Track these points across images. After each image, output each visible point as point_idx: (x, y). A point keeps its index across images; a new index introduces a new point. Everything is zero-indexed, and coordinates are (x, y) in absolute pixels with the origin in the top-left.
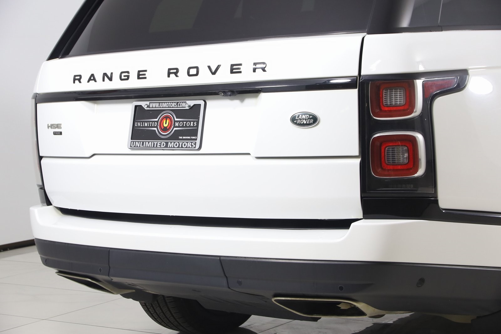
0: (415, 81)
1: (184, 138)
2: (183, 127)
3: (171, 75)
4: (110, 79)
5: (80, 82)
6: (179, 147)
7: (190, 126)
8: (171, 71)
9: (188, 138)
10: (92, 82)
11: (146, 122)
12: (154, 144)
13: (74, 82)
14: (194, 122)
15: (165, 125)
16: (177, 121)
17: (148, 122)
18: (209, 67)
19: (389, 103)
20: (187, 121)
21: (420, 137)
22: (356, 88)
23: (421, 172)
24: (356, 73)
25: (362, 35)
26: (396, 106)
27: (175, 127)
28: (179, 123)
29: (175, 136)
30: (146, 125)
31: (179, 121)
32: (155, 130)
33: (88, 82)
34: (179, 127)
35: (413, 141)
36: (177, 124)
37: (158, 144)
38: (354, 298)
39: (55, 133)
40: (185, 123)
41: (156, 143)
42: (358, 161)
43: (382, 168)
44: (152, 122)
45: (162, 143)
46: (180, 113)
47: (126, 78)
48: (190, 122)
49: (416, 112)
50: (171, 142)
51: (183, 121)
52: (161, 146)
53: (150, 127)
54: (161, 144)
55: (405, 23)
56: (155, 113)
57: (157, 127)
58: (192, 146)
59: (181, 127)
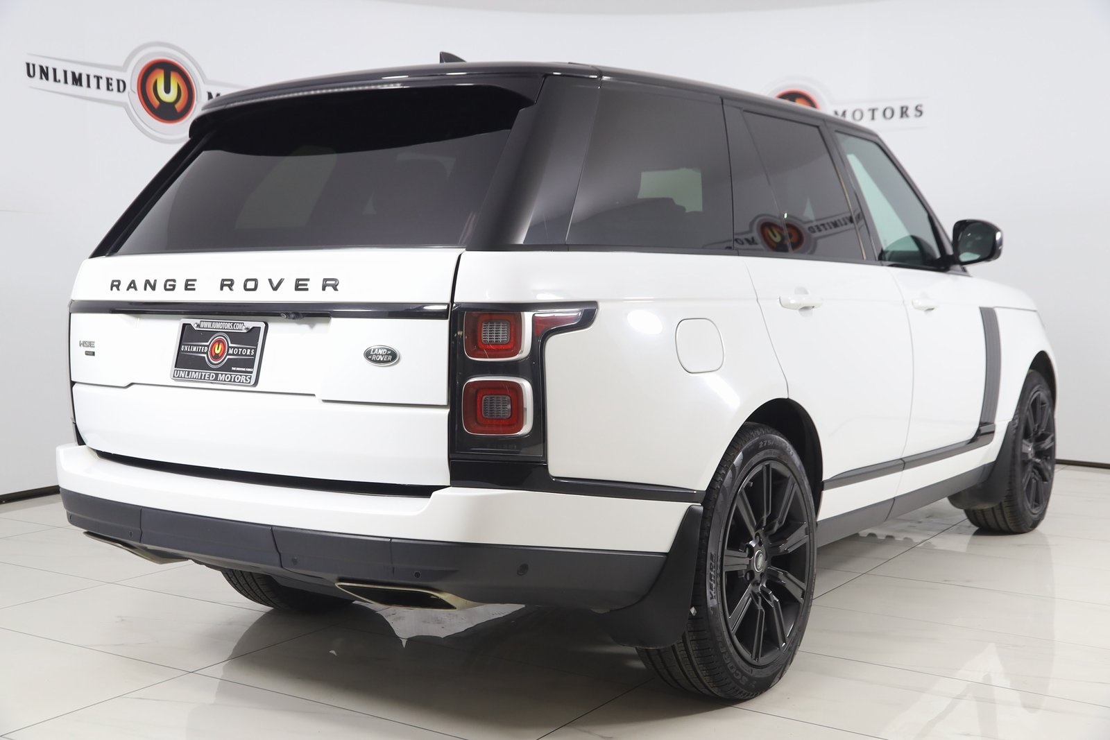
0: (522, 313)
1: (238, 369)
2: (237, 355)
3: (224, 288)
4: (153, 288)
5: (118, 289)
6: (230, 381)
7: (246, 355)
8: (225, 283)
9: (244, 369)
10: (132, 290)
11: (195, 345)
12: (202, 375)
13: (112, 289)
14: (251, 349)
15: (217, 352)
16: (231, 347)
17: (197, 346)
18: (270, 280)
19: (488, 340)
20: (243, 348)
21: (526, 386)
22: (447, 318)
23: (526, 429)
24: (448, 300)
25: (458, 251)
26: (497, 343)
27: (228, 354)
28: (234, 350)
29: (227, 367)
30: (194, 350)
31: (234, 348)
32: (204, 357)
33: (128, 289)
34: (233, 354)
35: (517, 389)
36: (231, 351)
37: (207, 376)
38: (436, 587)
39: (87, 353)
40: (240, 350)
41: (203, 374)
42: (446, 412)
43: (477, 422)
44: (202, 346)
45: (212, 374)
46: (235, 337)
47: (172, 287)
48: (247, 349)
49: (522, 352)
50: (222, 374)
51: (238, 348)
52: (209, 378)
53: (198, 352)
54: (210, 375)
55: (521, 240)
56: (206, 335)
57: (206, 353)
58: (246, 380)
59: (235, 355)
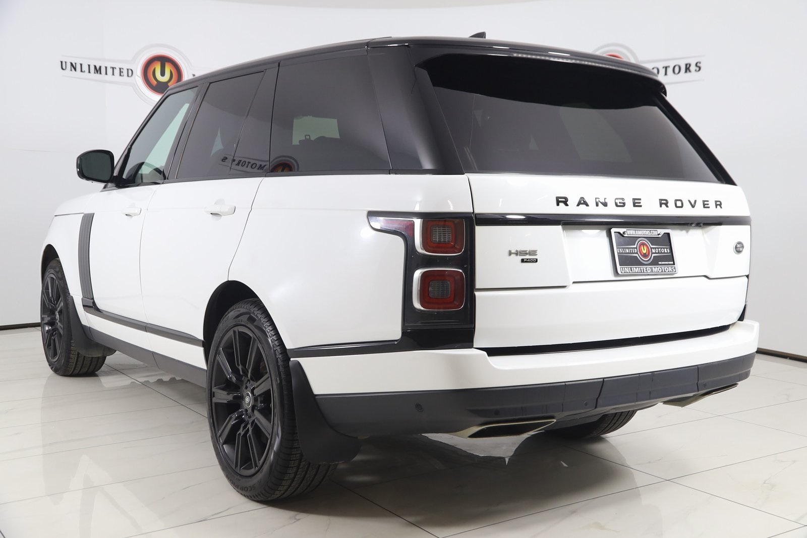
1: (663, 263)
2: (659, 253)
3: (663, 205)
4: (605, 204)
6: (662, 272)
7: (664, 253)
8: (662, 202)
9: (667, 263)
10: (582, 206)
11: (627, 248)
12: (641, 269)
14: (667, 248)
15: (645, 252)
16: (653, 248)
17: (629, 248)
18: (689, 201)
20: (661, 248)
27: (652, 253)
28: (656, 251)
29: (655, 262)
30: (627, 251)
31: (655, 248)
32: (636, 256)
33: (578, 205)
34: (656, 253)
36: (654, 251)
37: (645, 270)
39: (523, 261)
40: (660, 249)
41: (642, 268)
44: (632, 248)
45: (648, 268)
46: (654, 240)
47: (622, 204)
48: (664, 248)
50: (655, 267)
51: (658, 248)
52: (647, 271)
53: (631, 253)
54: (646, 269)
56: (633, 240)
57: (637, 253)
58: (672, 270)
59: (657, 253)
